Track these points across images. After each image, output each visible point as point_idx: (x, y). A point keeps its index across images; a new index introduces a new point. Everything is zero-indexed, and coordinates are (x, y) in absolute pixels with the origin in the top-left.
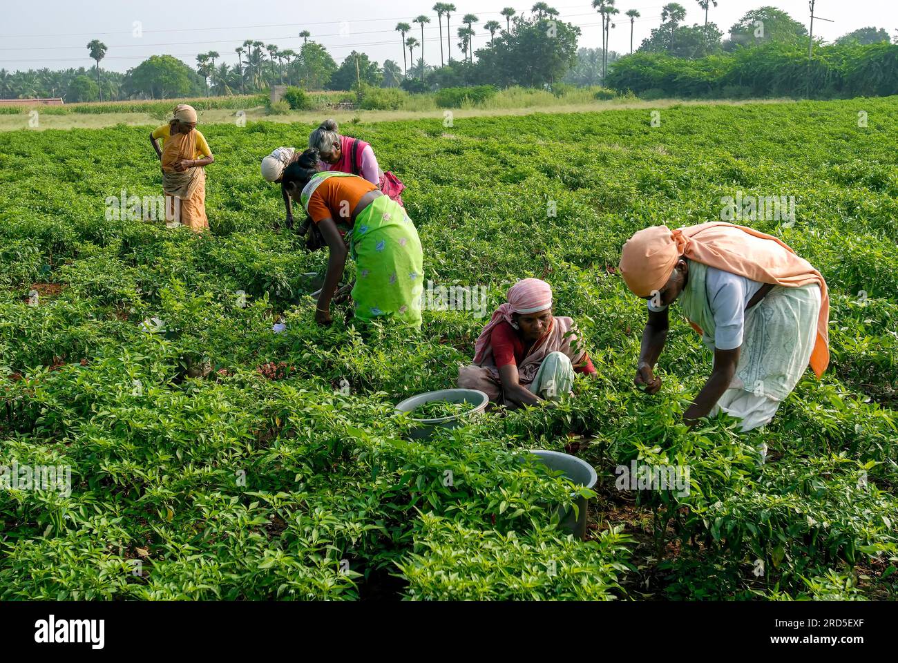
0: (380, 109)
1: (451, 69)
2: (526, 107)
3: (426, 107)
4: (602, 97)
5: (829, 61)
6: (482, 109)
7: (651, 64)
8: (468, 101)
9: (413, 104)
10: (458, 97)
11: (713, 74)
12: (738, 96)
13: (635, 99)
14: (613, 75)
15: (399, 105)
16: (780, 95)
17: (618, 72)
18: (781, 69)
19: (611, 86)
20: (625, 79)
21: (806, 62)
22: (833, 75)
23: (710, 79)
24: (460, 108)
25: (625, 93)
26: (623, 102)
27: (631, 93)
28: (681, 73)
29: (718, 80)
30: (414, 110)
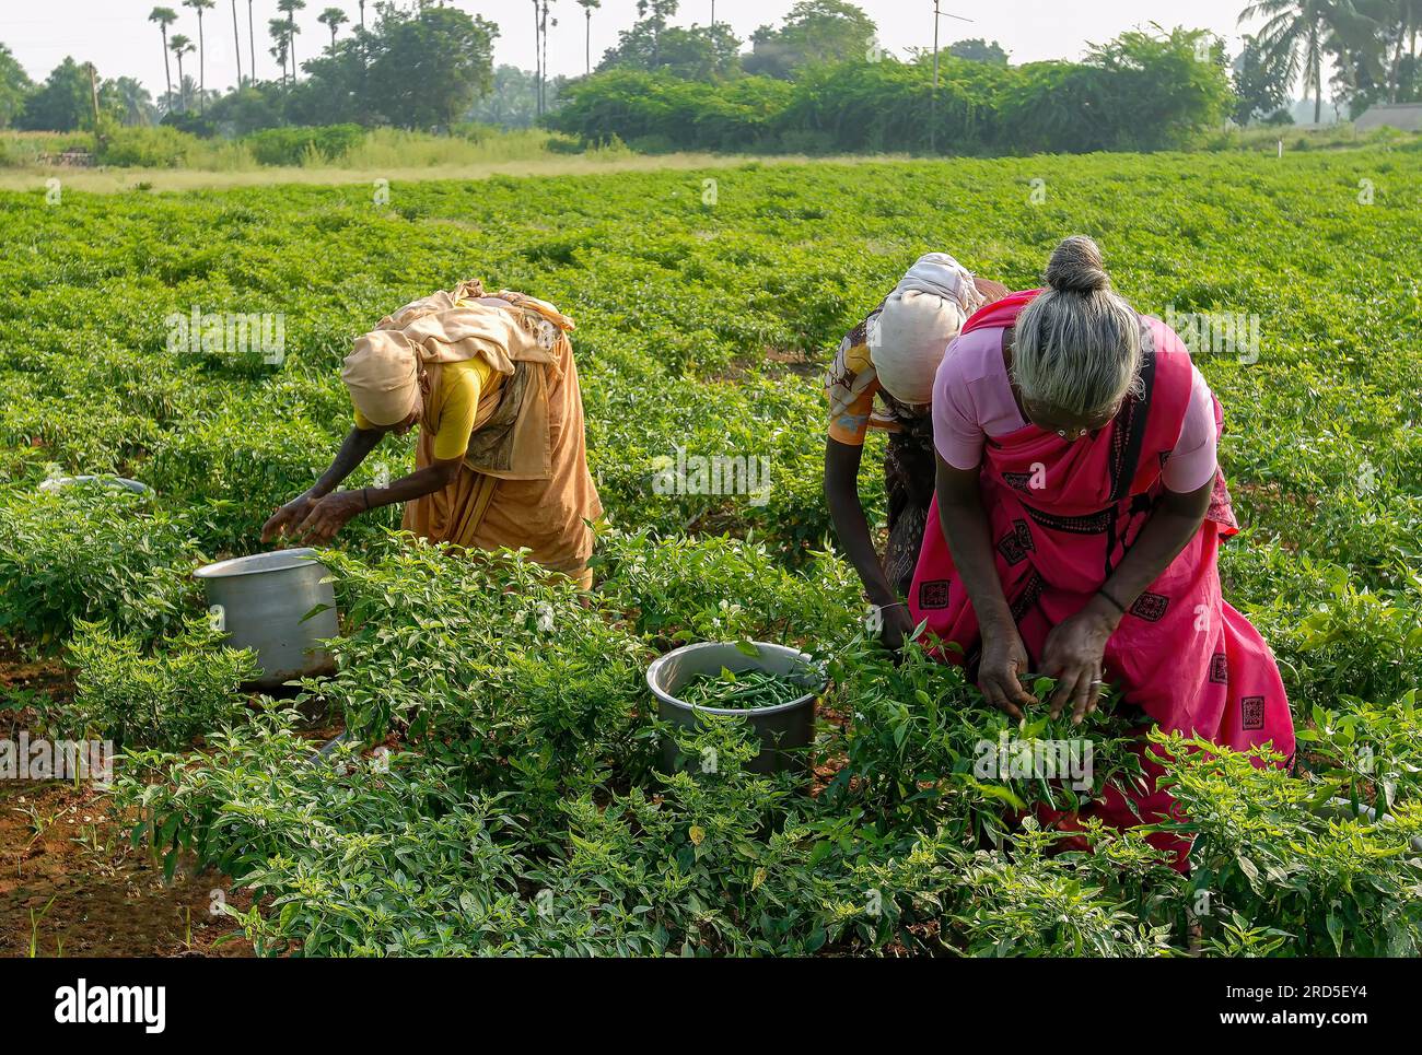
0: (146, 166)
1: (260, 94)
2: (431, 164)
3: (235, 163)
4: (557, 148)
5: (966, 89)
6: (344, 168)
7: (644, 91)
8: (315, 152)
9: (208, 159)
10: (296, 145)
11: (761, 111)
12: (811, 150)
13: (628, 152)
14: (575, 108)
15: (179, 158)
16: (887, 149)
17: (584, 103)
18: (888, 103)
19: (570, 129)
20: (598, 117)
21: (928, 93)
22: (978, 116)
23: (758, 120)
24: (300, 166)
25: (607, 141)
26: (606, 159)
27: (619, 141)
28: (703, 107)
29: (772, 120)
30: (213, 169)
